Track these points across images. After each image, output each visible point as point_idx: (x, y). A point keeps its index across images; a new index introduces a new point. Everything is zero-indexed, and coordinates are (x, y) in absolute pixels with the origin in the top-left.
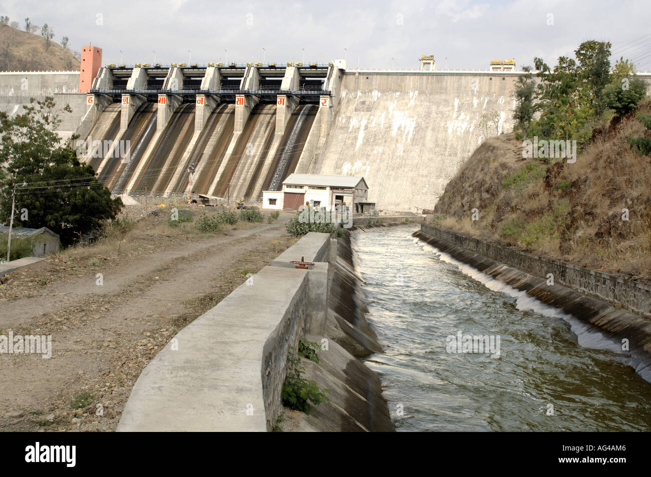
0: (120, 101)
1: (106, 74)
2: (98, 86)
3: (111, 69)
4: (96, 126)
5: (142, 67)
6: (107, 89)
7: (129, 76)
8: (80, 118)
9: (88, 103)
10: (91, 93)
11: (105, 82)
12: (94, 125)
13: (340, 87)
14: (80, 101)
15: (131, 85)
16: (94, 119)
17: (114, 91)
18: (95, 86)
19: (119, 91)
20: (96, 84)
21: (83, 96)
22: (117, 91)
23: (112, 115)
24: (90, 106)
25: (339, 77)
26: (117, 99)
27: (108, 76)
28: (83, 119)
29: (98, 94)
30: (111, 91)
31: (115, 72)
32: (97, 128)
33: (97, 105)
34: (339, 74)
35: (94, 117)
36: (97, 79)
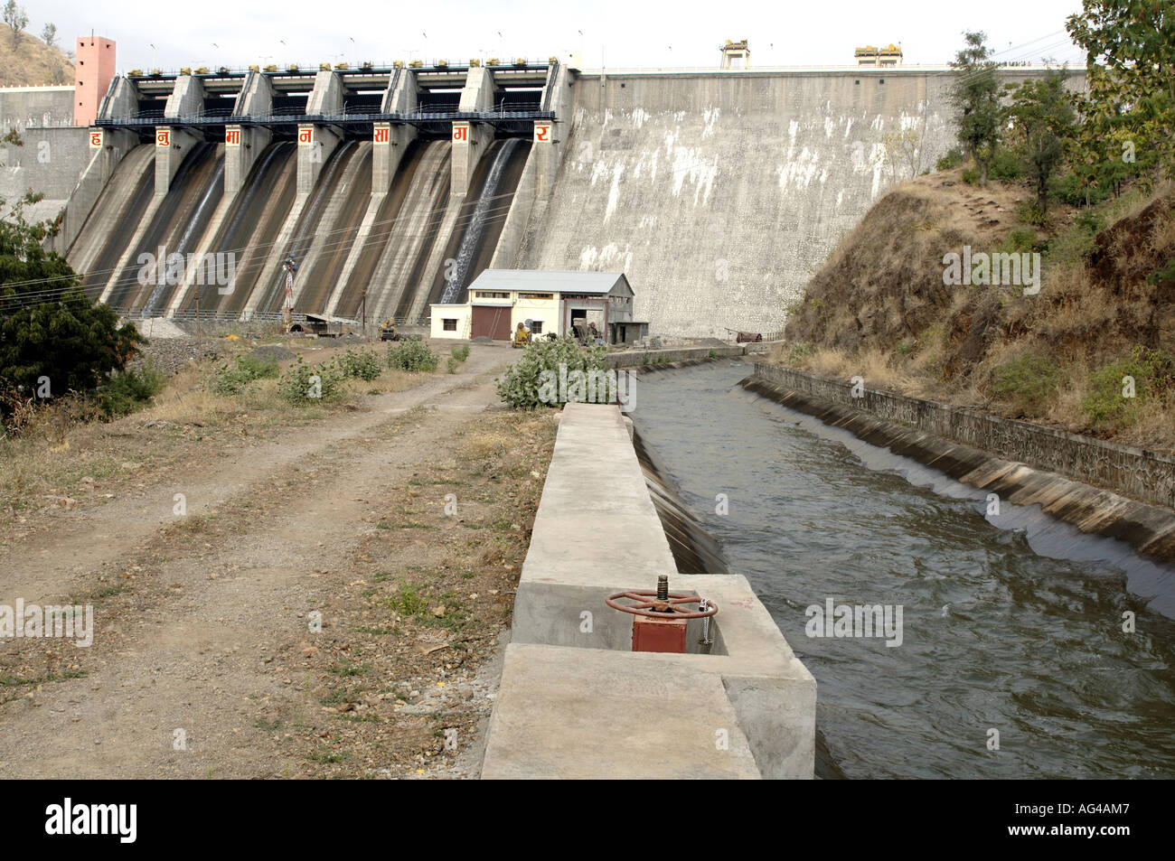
0: (153, 141)
1: (124, 89)
2: (109, 112)
3: (135, 79)
4: (108, 189)
5: (193, 73)
6: (128, 118)
7: (169, 92)
8: (77, 176)
9: (92, 146)
10: (97, 126)
11: (124, 102)
12: (106, 187)
13: (571, 105)
14: (75, 141)
15: (172, 109)
16: (104, 175)
17: (141, 121)
18: (104, 113)
19: (151, 121)
20: (105, 108)
21: (82, 132)
22: (146, 121)
23: (138, 168)
24: (95, 150)
25: (570, 85)
26: (145, 137)
27: (128, 93)
28: (83, 176)
29: (109, 128)
30: (135, 121)
31: (143, 84)
32: (111, 193)
33: (110, 148)
34: (570, 79)
35: (104, 172)
36: (108, 99)
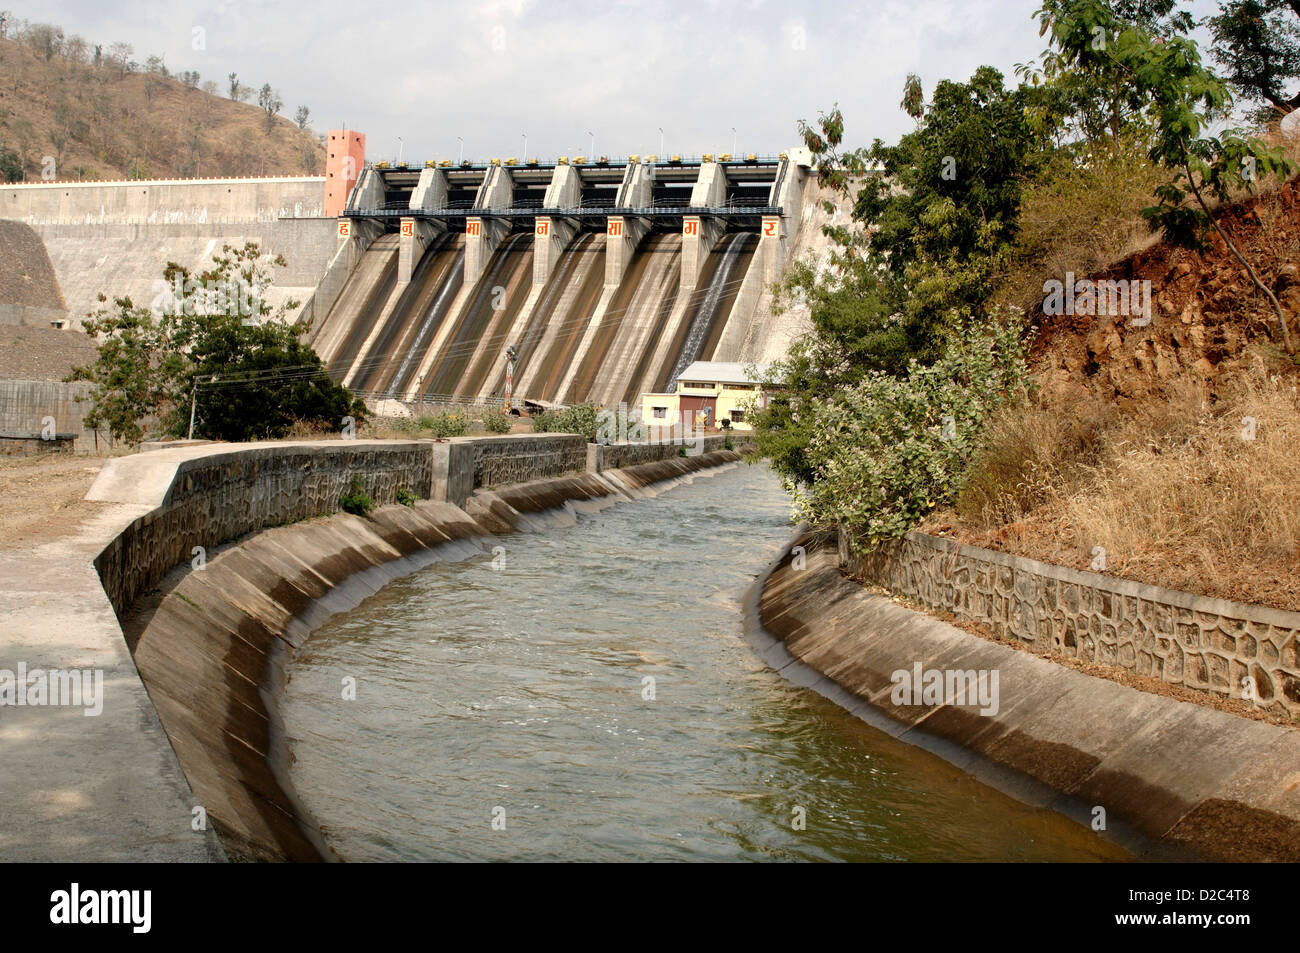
0: (398, 231)
1: (372, 181)
2: (357, 203)
3: (382, 172)
4: (354, 278)
5: (437, 166)
6: (374, 208)
7: (414, 184)
8: (325, 264)
9: (340, 236)
10: (346, 216)
11: (371, 195)
12: (351, 275)
13: (801, 200)
14: (325, 231)
15: (416, 201)
16: (350, 264)
17: (387, 213)
18: (352, 204)
19: (396, 213)
20: (354, 200)
21: (331, 222)
22: (392, 212)
23: (382, 257)
24: (343, 240)
25: (800, 181)
26: (392, 227)
27: (375, 185)
28: (331, 264)
29: (357, 219)
30: (382, 213)
31: (390, 177)
32: (357, 281)
33: (356, 238)
34: (798, 174)
35: (350, 261)
36: (356, 190)
